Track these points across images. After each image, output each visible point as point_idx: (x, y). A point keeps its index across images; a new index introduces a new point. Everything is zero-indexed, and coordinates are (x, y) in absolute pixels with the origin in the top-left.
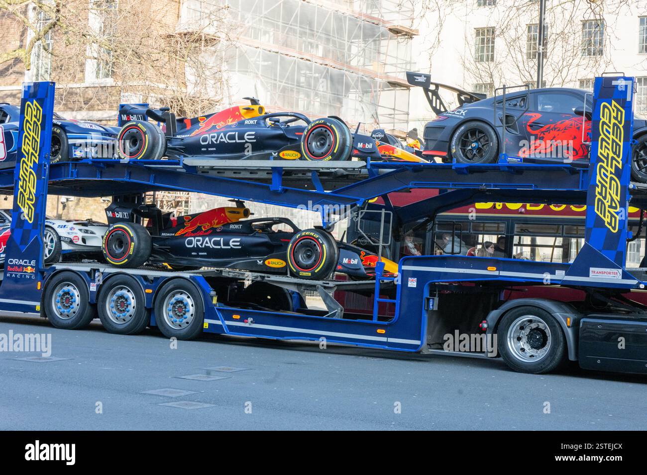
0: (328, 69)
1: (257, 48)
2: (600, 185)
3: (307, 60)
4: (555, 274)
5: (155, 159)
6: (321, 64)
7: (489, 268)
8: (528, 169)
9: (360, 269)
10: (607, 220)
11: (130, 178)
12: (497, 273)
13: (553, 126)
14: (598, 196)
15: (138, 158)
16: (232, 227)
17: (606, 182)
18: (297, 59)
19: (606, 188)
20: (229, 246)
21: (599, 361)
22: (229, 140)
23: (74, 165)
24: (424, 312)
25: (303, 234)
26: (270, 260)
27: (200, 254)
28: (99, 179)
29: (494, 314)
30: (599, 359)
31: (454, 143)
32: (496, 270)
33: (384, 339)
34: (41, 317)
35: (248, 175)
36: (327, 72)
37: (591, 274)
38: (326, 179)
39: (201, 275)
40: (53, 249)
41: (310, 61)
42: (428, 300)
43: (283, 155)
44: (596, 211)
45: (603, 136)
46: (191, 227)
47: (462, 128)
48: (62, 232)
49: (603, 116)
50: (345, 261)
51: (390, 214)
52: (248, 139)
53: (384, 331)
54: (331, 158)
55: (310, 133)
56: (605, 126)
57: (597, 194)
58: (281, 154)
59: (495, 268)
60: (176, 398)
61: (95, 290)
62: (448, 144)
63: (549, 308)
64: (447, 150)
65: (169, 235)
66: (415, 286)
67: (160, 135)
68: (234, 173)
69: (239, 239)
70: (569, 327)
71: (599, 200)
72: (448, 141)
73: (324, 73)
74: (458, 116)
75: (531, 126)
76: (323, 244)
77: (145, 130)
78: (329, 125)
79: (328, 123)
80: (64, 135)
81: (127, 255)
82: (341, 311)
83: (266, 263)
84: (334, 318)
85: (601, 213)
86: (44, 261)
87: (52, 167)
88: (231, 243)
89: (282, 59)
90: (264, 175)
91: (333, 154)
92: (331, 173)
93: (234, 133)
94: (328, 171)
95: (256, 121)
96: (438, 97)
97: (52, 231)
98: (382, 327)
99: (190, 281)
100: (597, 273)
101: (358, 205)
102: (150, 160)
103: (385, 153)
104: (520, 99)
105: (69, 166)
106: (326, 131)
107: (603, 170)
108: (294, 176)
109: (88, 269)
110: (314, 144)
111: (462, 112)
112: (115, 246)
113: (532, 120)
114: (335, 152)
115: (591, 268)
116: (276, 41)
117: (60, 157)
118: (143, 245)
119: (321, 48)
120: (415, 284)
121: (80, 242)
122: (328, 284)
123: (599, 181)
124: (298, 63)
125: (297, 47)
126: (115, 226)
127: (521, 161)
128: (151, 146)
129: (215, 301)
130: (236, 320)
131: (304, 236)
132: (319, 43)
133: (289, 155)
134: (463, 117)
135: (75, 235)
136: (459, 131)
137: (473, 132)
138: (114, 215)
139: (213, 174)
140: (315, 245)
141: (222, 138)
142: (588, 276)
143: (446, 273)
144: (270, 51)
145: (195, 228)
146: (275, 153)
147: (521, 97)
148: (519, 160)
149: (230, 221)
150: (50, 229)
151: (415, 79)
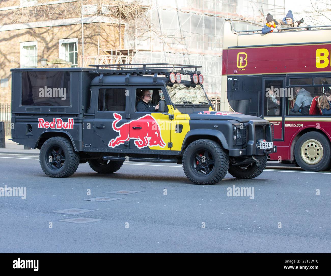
60: (76, 215)
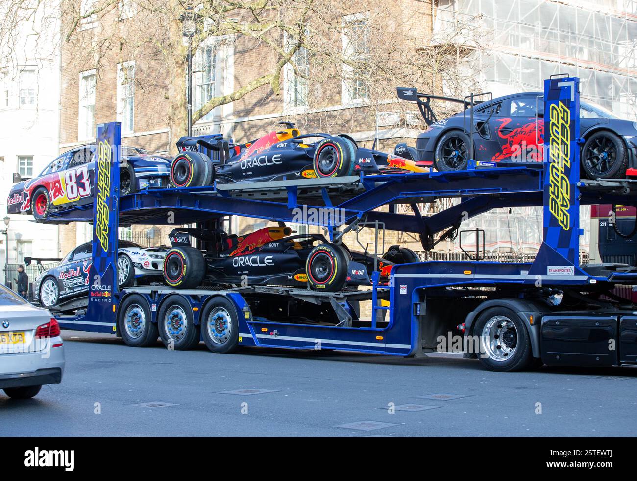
0: (594, 73)
1: (515, 55)
2: (553, 185)
3: (570, 64)
4: (520, 274)
5: (203, 186)
6: (586, 68)
7: (465, 272)
8: (502, 172)
9: (365, 279)
10: (560, 218)
11: (181, 206)
12: (472, 276)
13: (519, 129)
14: (552, 196)
15: (187, 186)
16: (271, 245)
17: (558, 182)
18: (559, 64)
19: (558, 187)
20: (265, 263)
21: (558, 357)
22: (261, 163)
23: (139, 196)
24: (413, 317)
25: (318, 248)
26: (299, 275)
27: (244, 272)
28: (158, 208)
29: (471, 316)
30: (558, 354)
31: (437, 152)
32: (471, 273)
33: (382, 345)
34: (117, 336)
35: (273, 196)
36: (593, 75)
37: (549, 272)
38: (335, 195)
39: (238, 292)
40: (128, 274)
41: (573, 65)
42: (416, 305)
43: (305, 174)
44: (550, 210)
45: (553, 137)
46: (242, 247)
47: (444, 137)
48: (135, 259)
49: (552, 118)
50: (354, 272)
51: (382, 224)
52: (276, 161)
53: (382, 338)
54: (337, 174)
55: (320, 153)
56: (555, 127)
57: (550, 194)
58: (303, 174)
59: (470, 272)
61: (155, 310)
62: (433, 153)
63: (515, 308)
64: (433, 160)
65: (225, 256)
66: (406, 293)
67: (206, 163)
68: (262, 194)
69: (271, 257)
70: (532, 325)
71: (553, 198)
72: (432, 151)
73: (590, 77)
74: (441, 126)
75: (502, 131)
76: (334, 257)
77: (190, 159)
78: (335, 143)
79: (334, 142)
80: (132, 170)
81: (181, 277)
82: (349, 320)
83: (295, 277)
84: (344, 327)
85: (555, 212)
86: (118, 287)
87: (122, 199)
88: (266, 261)
89: (543, 65)
90: (284, 195)
91: (338, 171)
92: (338, 189)
93: (264, 157)
94: (336, 187)
95: (286, 144)
96: (429, 110)
97: (127, 258)
98: (380, 333)
99: (226, 298)
100: (554, 271)
101: (358, 218)
102: (198, 187)
103: (395, 166)
104: (497, 105)
105: (134, 197)
106: (332, 149)
107: (554, 170)
108: (309, 194)
109: (149, 291)
110: (324, 162)
111: (444, 122)
112: (173, 269)
113: (503, 125)
114: (340, 168)
115: (548, 267)
116: (537, 47)
117: (129, 189)
118: (195, 267)
119: (585, 51)
120: (406, 290)
121: (151, 267)
122: (339, 295)
123: (552, 181)
124: (561, 69)
125: (559, 51)
126: (171, 251)
127: (495, 166)
128: (196, 174)
129: (247, 315)
130: (264, 333)
131: (318, 250)
132: (584, 46)
133: (310, 174)
134: (444, 127)
135: (146, 261)
136: (441, 141)
137: (453, 140)
138: (176, 240)
139: (245, 197)
140: (328, 258)
141: (255, 162)
142: (547, 275)
143: (430, 279)
144: (530, 58)
145: (244, 248)
146: (298, 173)
147: (497, 104)
148: (493, 165)
149: (272, 239)
150: (125, 256)
151: (404, 93)
